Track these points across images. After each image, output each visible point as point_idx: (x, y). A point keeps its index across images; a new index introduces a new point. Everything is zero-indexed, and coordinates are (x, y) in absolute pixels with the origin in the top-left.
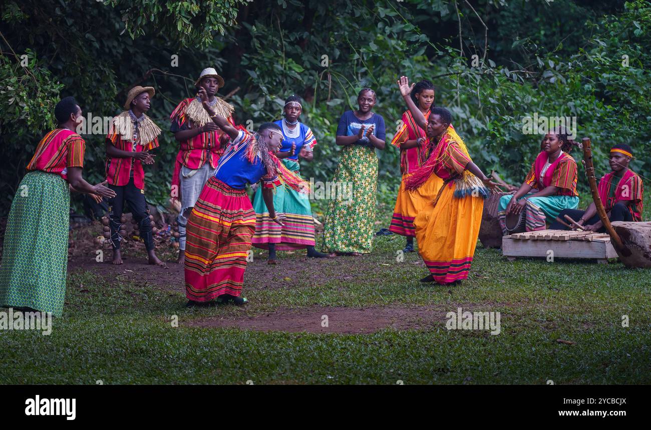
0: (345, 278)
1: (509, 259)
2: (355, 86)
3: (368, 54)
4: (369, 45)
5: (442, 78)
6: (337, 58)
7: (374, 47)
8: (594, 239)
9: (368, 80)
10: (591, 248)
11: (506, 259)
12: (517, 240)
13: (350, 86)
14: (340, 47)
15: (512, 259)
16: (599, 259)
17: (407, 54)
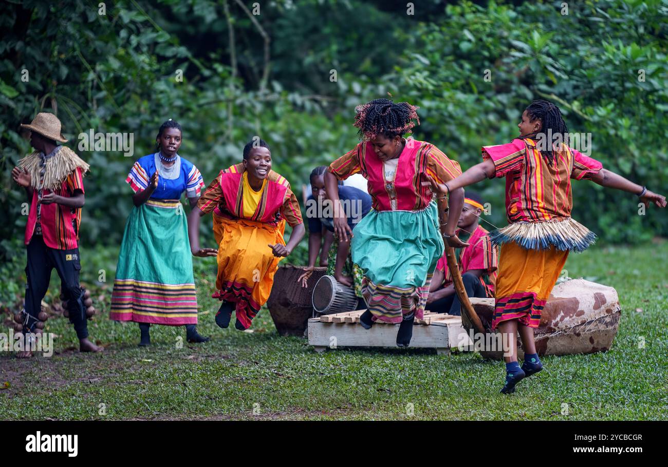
0: (91, 380)
1: (317, 350)
2: (90, 116)
3: (107, 73)
4: (107, 61)
5: (206, 107)
6: (64, 77)
7: (115, 64)
8: (433, 321)
9: (108, 109)
10: (428, 333)
11: (312, 350)
12: (327, 324)
13: (83, 117)
14: (67, 63)
15: (322, 350)
16: (438, 348)
17: (157, 75)
